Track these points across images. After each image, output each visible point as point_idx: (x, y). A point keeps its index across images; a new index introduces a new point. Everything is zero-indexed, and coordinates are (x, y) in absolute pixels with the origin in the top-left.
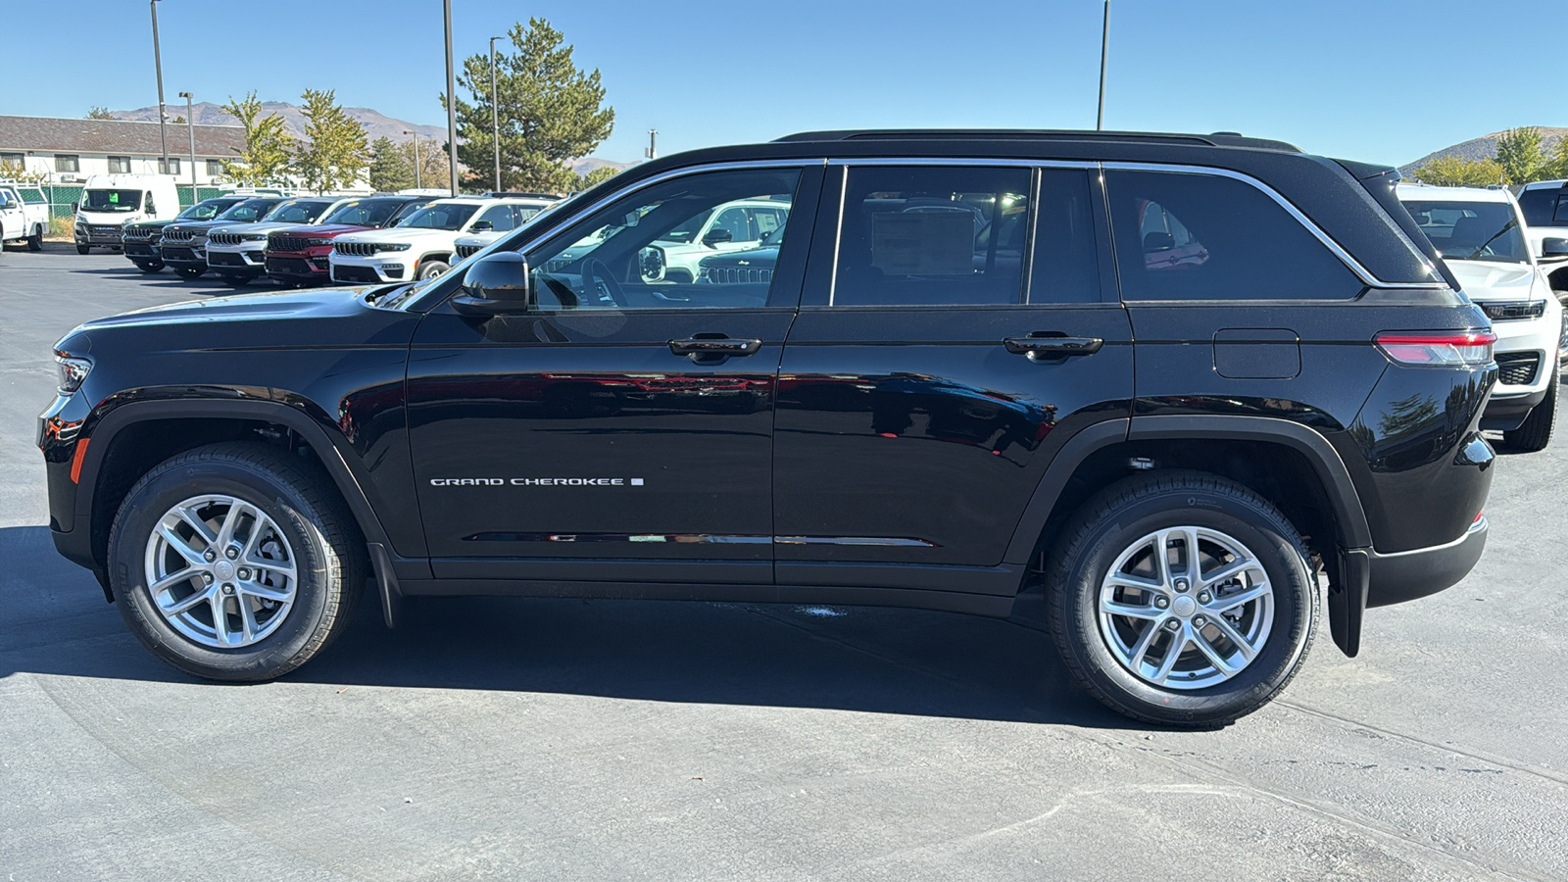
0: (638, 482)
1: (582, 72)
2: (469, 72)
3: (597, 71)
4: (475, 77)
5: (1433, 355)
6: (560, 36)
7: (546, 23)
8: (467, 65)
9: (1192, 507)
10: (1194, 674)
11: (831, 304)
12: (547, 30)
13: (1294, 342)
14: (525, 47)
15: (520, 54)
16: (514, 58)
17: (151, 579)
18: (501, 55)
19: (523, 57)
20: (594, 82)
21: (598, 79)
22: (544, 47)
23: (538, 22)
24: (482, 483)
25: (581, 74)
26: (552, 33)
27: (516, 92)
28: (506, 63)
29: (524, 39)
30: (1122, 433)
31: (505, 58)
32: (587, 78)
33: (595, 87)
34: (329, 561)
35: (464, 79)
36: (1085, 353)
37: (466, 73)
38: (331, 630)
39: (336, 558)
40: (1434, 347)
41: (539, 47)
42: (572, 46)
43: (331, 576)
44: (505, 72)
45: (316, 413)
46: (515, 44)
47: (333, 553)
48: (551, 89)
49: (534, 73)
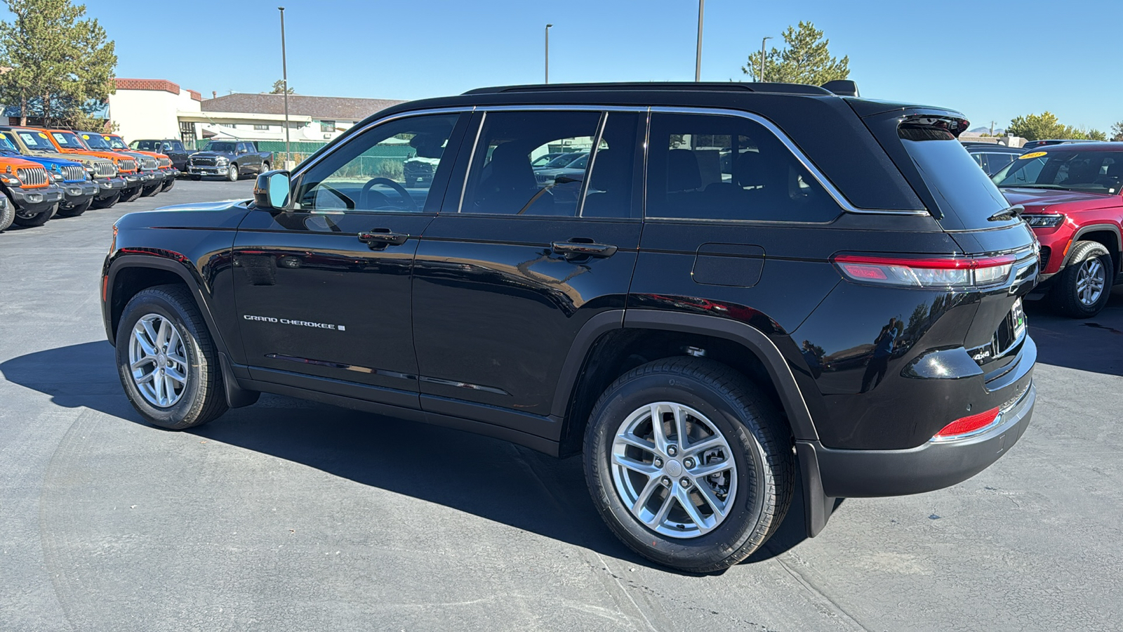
0: (342, 328)
1: (835, 58)
2: (751, 63)
3: (846, 57)
4: (755, 67)
5: (892, 274)
6: (820, 34)
7: (811, 25)
8: (750, 58)
9: (672, 387)
10: (684, 526)
11: (459, 211)
12: (811, 29)
13: (762, 257)
14: (793, 43)
15: (789, 48)
16: (785, 51)
17: (132, 362)
18: (775, 50)
19: (792, 50)
20: (843, 65)
21: (846, 63)
22: (807, 42)
23: (805, 24)
24: (267, 319)
25: (834, 61)
26: (814, 32)
27: (782, 75)
28: (778, 56)
29: (793, 37)
30: (619, 321)
31: (778, 51)
32: (837, 62)
33: (843, 69)
34: (200, 360)
35: (747, 69)
36: (603, 257)
37: (749, 65)
38: (204, 404)
39: (204, 359)
40: (894, 268)
41: (803, 42)
42: (828, 40)
43: (201, 370)
44: (776, 62)
45: (192, 269)
46: (786, 41)
47: (203, 356)
48: (809, 72)
49: (798, 61)
